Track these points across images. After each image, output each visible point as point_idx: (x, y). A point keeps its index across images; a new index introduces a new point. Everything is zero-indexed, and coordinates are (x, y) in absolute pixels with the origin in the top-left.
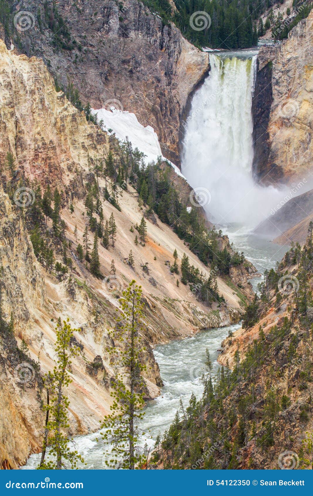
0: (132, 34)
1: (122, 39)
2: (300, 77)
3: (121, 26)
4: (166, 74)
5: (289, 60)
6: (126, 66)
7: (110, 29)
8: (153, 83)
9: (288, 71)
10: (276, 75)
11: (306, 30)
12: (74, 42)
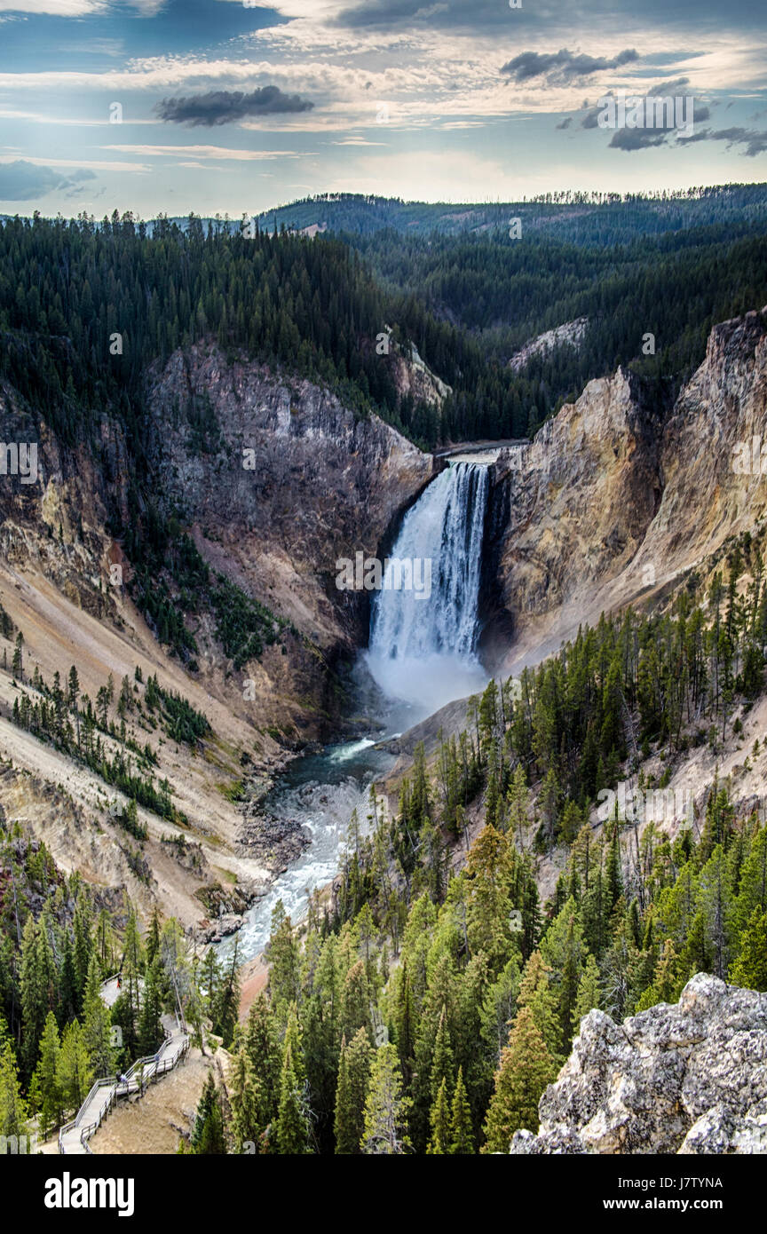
0: (310, 433)
1: (294, 439)
2: (543, 497)
3: (294, 422)
4: (357, 486)
5: (531, 473)
6: (296, 476)
7: (277, 425)
8: (335, 498)
9: (529, 488)
10: (515, 491)
11: (553, 435)
12: (223, 443)
